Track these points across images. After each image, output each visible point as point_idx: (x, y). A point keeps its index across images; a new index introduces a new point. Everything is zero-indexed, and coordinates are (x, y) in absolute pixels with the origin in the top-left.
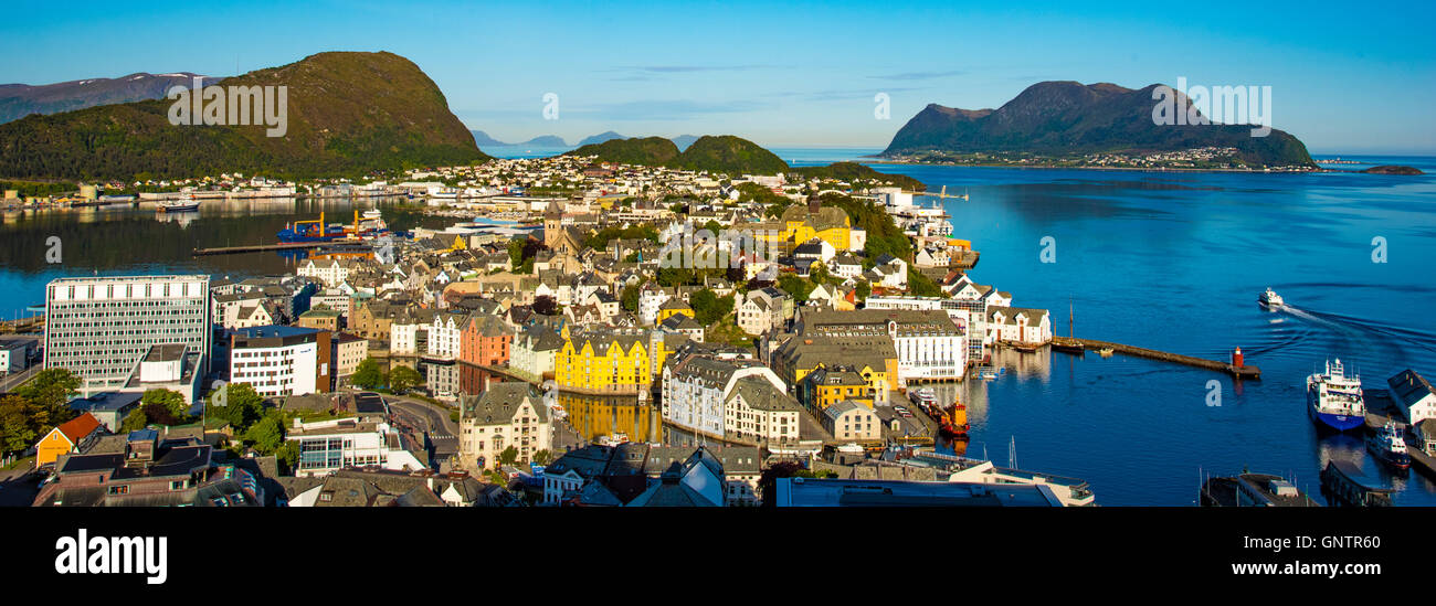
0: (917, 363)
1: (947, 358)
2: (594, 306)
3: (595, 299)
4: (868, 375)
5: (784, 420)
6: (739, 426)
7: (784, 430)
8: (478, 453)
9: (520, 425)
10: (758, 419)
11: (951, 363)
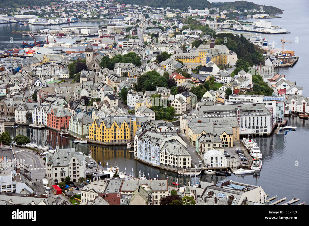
0: (250, 128)
1: (263, 125)
2: (106, 102)
3: (107, 98)
4: (224, 136)
5: (185, 160)
6: (166, 161)
7: (185, 164)
8: (54, 178)
9: (72, 166)
10: (174, 159)
11: (266, 127)
